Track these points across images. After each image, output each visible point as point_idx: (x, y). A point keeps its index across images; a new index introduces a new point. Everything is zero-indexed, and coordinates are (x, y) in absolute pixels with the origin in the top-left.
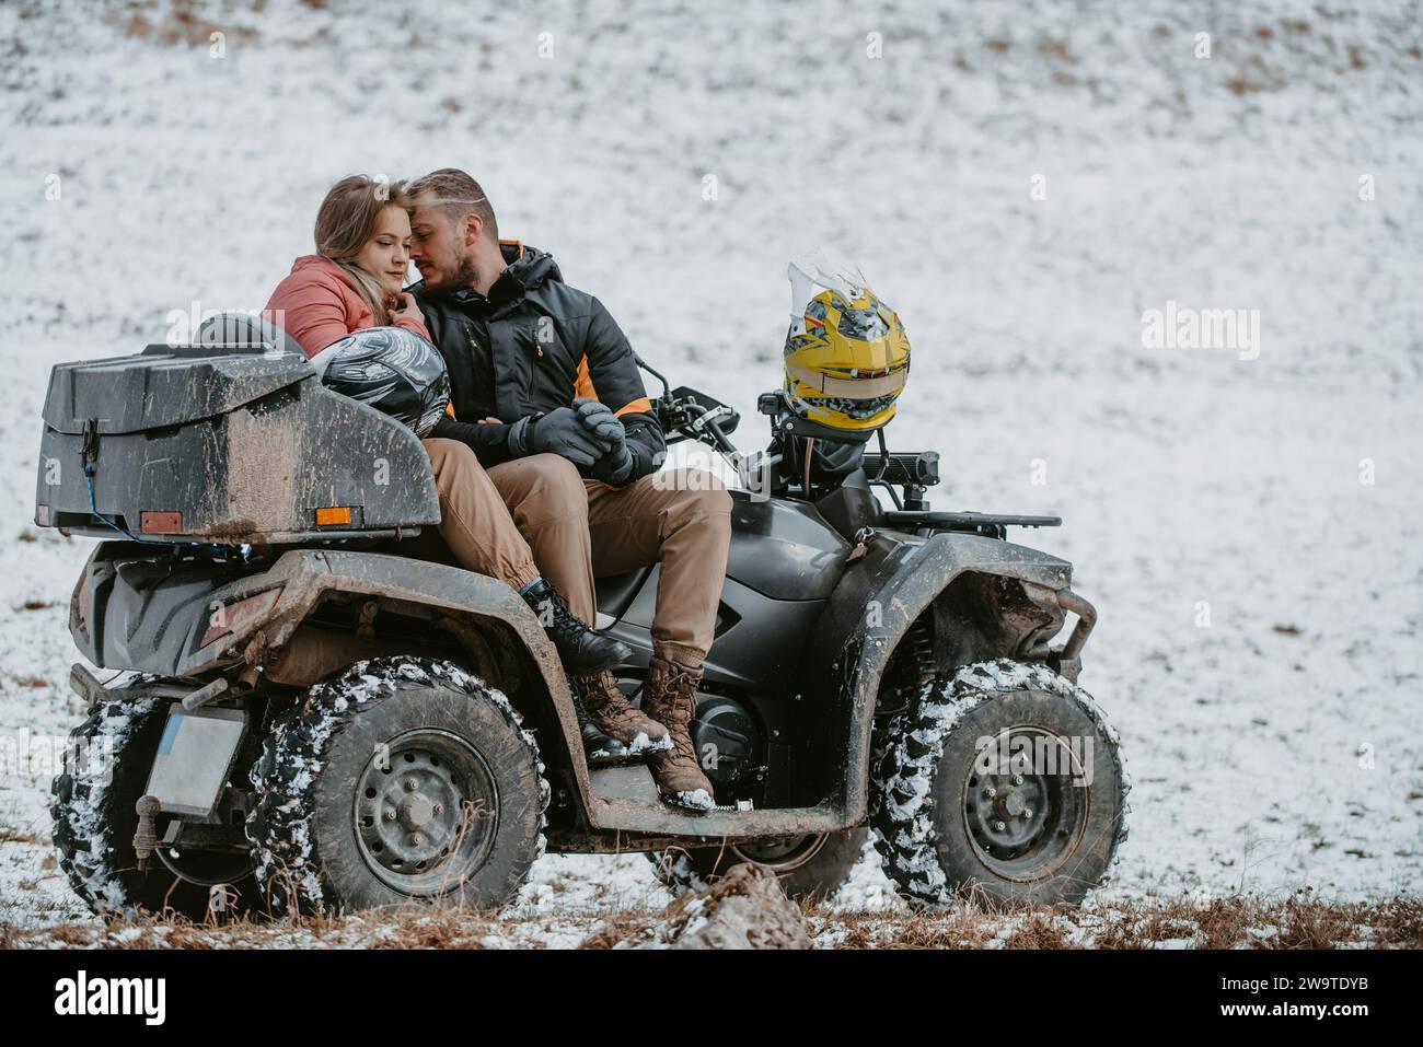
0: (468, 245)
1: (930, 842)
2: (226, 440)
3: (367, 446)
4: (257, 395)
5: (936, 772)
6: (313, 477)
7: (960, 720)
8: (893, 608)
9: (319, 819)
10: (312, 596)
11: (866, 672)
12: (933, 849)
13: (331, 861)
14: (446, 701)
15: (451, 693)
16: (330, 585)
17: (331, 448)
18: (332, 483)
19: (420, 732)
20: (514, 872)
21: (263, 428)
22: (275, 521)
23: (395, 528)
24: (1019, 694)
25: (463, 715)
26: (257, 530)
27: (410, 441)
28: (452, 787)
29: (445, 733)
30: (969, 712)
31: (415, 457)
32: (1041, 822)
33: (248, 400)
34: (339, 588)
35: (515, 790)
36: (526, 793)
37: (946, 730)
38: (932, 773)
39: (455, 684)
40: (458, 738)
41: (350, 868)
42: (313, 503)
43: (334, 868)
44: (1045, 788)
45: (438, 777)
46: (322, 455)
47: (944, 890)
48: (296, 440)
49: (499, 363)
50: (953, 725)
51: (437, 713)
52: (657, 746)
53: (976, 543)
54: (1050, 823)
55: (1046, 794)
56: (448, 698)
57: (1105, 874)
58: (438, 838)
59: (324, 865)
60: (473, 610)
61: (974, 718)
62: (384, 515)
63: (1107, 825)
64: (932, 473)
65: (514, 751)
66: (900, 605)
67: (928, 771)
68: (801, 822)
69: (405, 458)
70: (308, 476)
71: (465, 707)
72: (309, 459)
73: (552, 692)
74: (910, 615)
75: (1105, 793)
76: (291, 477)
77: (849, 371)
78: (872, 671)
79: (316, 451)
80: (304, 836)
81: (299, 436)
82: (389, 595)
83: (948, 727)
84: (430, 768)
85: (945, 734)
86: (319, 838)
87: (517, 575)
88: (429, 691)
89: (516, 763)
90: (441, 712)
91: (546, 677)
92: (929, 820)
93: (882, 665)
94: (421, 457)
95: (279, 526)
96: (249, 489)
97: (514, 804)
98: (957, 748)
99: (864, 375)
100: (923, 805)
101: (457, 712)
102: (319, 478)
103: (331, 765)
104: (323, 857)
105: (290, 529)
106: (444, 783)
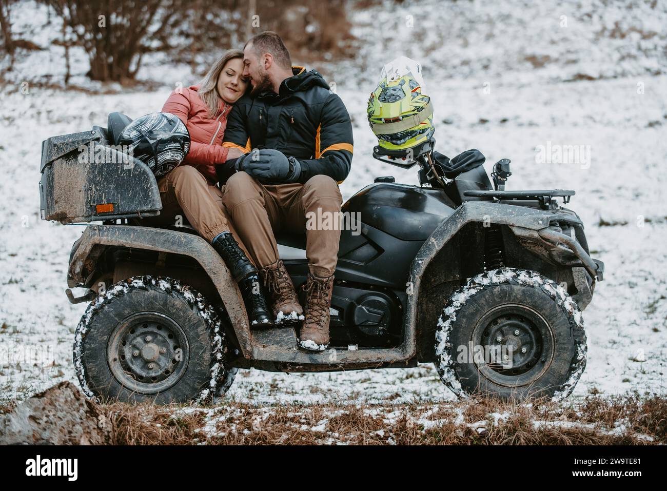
0: (266, 69)
1: (451, 367)
2: (53, 174)
3: (121, 173)
4: (67, 151)
5: (452, 329)
6: (94, 190)
7: (467, 301)
8: (430, 243)
9: (87, 356)
10: (89, 248)
11: (414, 277)
12: (453, 370)
13: (94, 377)
14: (155, 298)
15: (158, 293)
16: (97, 242)
17: (102, 175)
18: (103, 192)
19: (142, 313)
20: (198, 382)
21: (69, 167)
22: (76, 212)
23: (137, 213)
24: (504, 287)
25: (165, 304)
26: (68, 216)
27: (142, 170)
28: (168, 340)
29: (157, 314)
30: (472, 296)
31: (145, 177)
32: (532, 355)
33: (63, 154)
34: (102, 243)
35: (197, 341)
36: (203, 343)
37: (457, 307)
38: (449, 330)
39: (161, 289)
40: (164, 316)
41: (105, 380)
42: (94, 202)
43: (96, 380)
44: (533, 336)
45: (161, 335)
46: (98, 179)
47: (462, 391)
48: (85, 172)
49: (270, 127)
50: (461, 304)
51: (151, 304)
52: (288, 318)
53: (482, 207)
54: (538, 355)
55: (534, 340)
56: (156, 296)
57: (567, 383)
58: (163, 365)
59: (91, 379)
60: (173, 252)
61: (475, 300)
62: (130, 206)
63: (567, 356)
64: (506, 171)
65: (195, 322)
66: (434, 241)
67: (447, 328)
68: (379, 356)
69: (140, 178)
70: (91, 189)
71: (166, 300)
72: (91, 181)
73: (219, 292)
74: (438, 246)
75: (564, 339)
76: (83, 190)
77: (380, 119)
78: (417, 276)
79: (95, 177)
80: (80, 364)
81: (86, 170)
82: (127, 246)
83: (459, 305)
84: (156, 330)
85: (457, 309)
86: (87, 365)
87: (211, 231)
88: (146, 293)
89: (197, 328)
90: (153, 303)
91: (216, 284)
92: (449, 354)
93: (421, 273)
94: (148, 177)
95: (78, 214)
96: (63, 197)
97: (197, 348)
98: (464, 316)
99: (388, 121)
100: (446, 347)
101: (162, 303)
102: (97, 190)
103: (92, 330)
104: (90, 374)
105: (83, 216)
106: (164, 338)
